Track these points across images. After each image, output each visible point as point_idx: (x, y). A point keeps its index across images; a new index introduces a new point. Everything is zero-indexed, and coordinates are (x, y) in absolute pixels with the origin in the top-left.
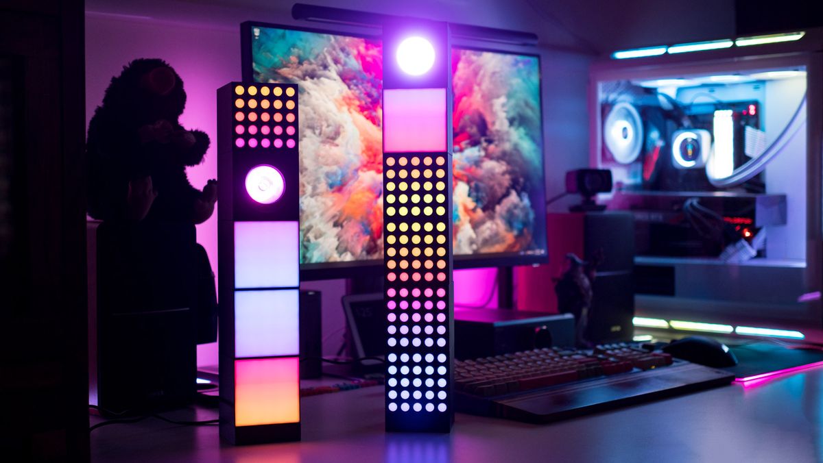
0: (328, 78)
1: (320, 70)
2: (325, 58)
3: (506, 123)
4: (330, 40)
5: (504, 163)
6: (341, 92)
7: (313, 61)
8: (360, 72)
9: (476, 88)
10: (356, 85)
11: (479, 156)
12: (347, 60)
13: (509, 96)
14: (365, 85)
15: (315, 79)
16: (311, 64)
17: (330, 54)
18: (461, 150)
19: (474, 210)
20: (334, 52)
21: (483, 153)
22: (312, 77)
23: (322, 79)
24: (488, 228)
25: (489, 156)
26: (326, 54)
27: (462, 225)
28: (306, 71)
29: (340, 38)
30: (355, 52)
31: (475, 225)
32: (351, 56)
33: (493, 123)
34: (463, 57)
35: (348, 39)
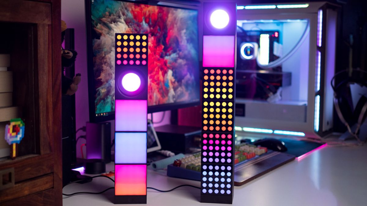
0: (121, 22)
1: (117, 18)
2: (119, 13)
3: (186, 41)
4: (121, 4)
5: (185, 60)
6: (125, 29)
7: (115, 14)
8: (132, 19)
9: (175, 26)
10: (131, 26)
11: (176, 57)
12: (128, 13)
13: (187, 29)
14: (134, 25)
15: (116, 23)
16: (114, 16)
17: (121, 11)
18: (170, 55)
19: (174, 82)
20: (123, 10)
21: (177, 56)
22: (114, 22)
23: (119, 23)
24: (180, 90)
25: (180, 57)
26: (120, 11)
27: (170, 89)
28: (112, 19)
29: (125, 3)
30: (130, 9)
31: (175, 89)
32: (129, 12)
33: (181, 42)
34: (171, 11)
35: (128, 4)
